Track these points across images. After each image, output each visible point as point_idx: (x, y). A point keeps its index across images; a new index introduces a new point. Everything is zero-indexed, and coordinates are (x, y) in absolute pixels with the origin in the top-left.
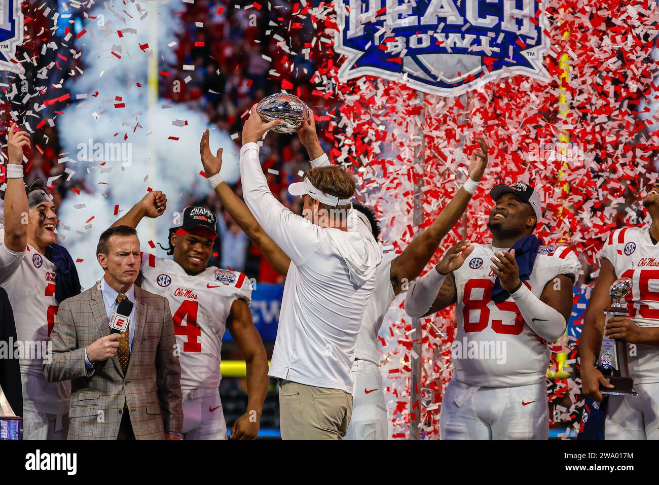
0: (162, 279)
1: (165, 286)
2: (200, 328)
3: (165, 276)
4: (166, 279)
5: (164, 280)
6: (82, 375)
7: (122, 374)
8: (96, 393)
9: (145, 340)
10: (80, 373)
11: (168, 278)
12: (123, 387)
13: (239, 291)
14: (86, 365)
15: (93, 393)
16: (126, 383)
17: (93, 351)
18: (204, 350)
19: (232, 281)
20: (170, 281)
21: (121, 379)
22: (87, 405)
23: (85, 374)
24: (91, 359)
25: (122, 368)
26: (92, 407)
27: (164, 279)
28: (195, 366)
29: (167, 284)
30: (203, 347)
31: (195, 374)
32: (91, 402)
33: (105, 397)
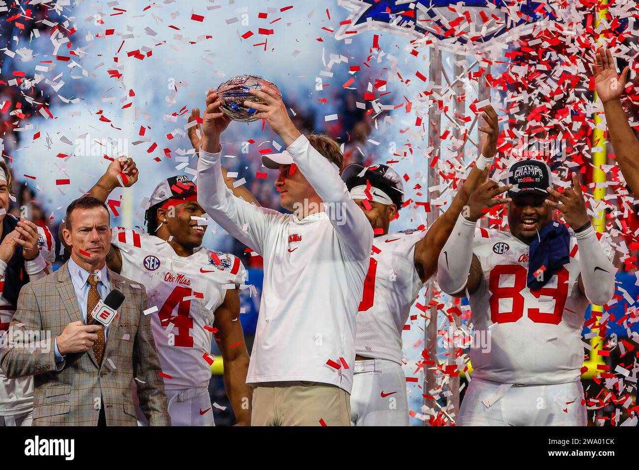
0: (149, 261)
1: (154, 270)
2: (192, 319)
3: (153, 258)
4: (153, 260)
5: (152, 263)
6: (51, 369)
7: (97, 364)
8: (66, 387)
9: (122, 326)
10: (48, 367)
11: (156, 259)
12: (99, 379)
13: (234, 278)
14: (56, 358)
15: (63, 387)
16: (102, 375)
17: (65, 342)
18: (196, 345)
19: (227, 266)
20: (159, 263)
21: (95, 370)
22: (55, 403)
23: (54, 367)
24: (61, 351)
25: (96, 357)
26: (63, 404)
27: (151, 261)
28: (185, 363)
29: (156, 266)
30: (195, 341)
31: (185, 371)
32: (61, 399)
33: (77, 392)
